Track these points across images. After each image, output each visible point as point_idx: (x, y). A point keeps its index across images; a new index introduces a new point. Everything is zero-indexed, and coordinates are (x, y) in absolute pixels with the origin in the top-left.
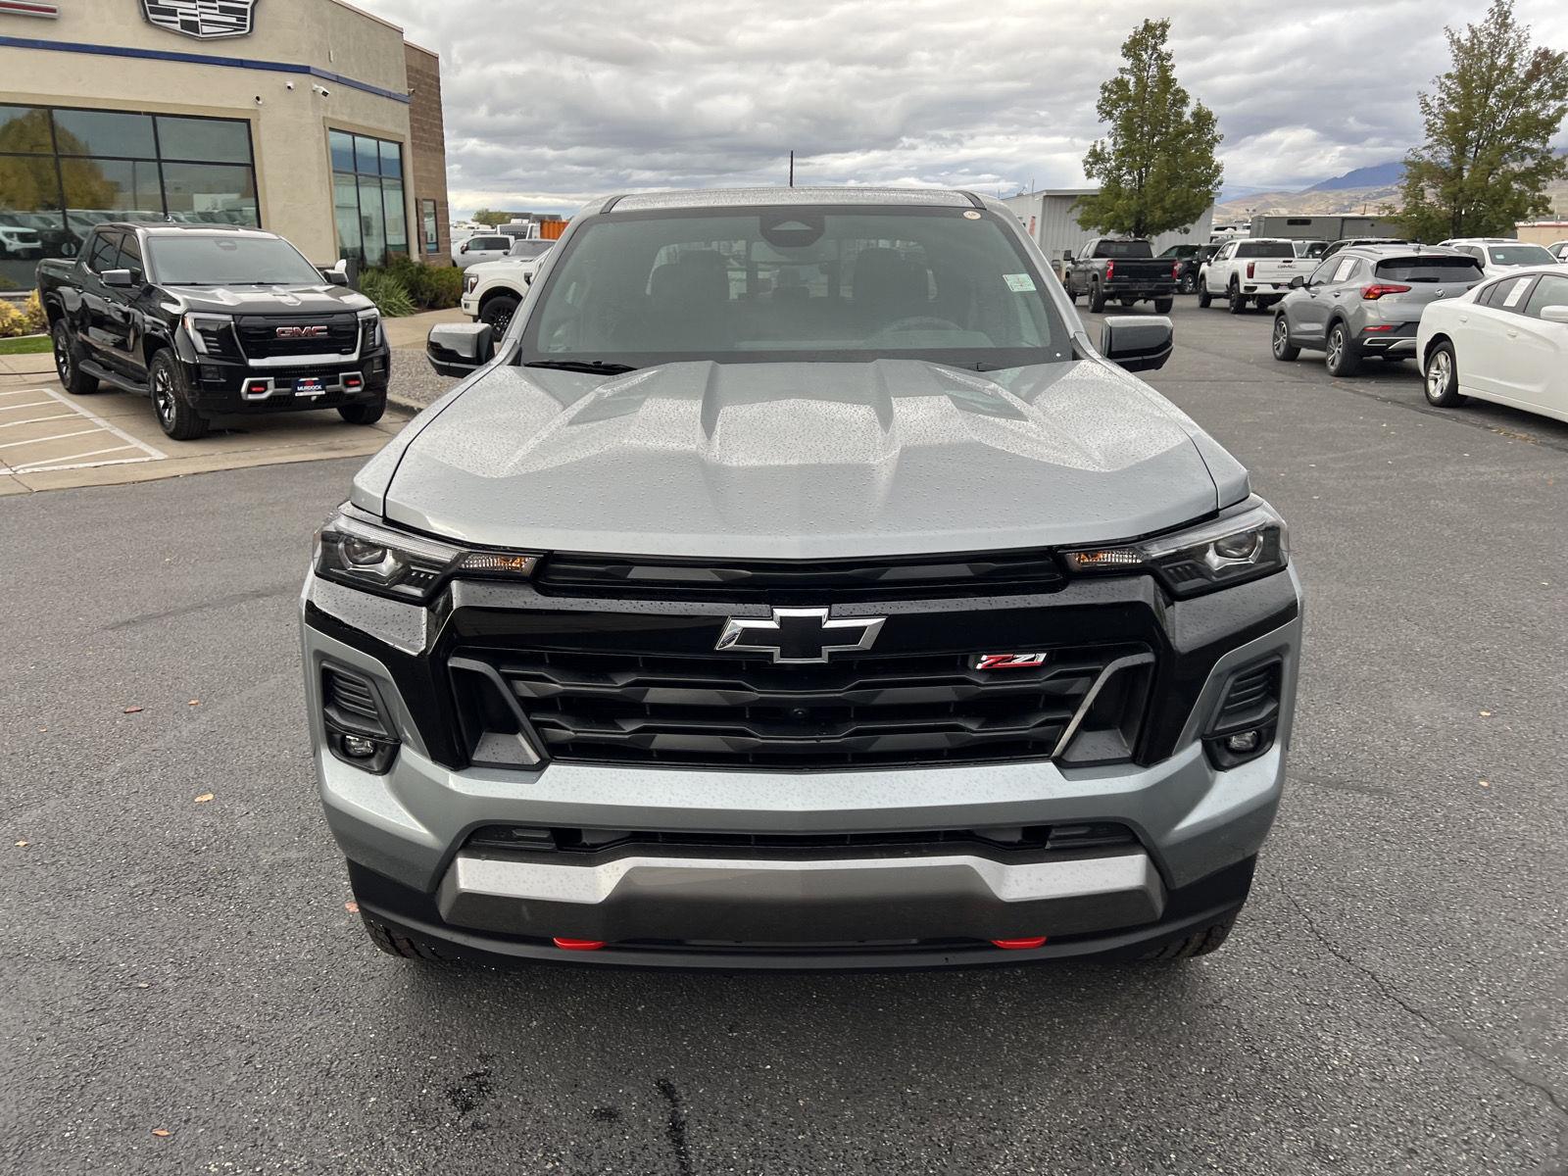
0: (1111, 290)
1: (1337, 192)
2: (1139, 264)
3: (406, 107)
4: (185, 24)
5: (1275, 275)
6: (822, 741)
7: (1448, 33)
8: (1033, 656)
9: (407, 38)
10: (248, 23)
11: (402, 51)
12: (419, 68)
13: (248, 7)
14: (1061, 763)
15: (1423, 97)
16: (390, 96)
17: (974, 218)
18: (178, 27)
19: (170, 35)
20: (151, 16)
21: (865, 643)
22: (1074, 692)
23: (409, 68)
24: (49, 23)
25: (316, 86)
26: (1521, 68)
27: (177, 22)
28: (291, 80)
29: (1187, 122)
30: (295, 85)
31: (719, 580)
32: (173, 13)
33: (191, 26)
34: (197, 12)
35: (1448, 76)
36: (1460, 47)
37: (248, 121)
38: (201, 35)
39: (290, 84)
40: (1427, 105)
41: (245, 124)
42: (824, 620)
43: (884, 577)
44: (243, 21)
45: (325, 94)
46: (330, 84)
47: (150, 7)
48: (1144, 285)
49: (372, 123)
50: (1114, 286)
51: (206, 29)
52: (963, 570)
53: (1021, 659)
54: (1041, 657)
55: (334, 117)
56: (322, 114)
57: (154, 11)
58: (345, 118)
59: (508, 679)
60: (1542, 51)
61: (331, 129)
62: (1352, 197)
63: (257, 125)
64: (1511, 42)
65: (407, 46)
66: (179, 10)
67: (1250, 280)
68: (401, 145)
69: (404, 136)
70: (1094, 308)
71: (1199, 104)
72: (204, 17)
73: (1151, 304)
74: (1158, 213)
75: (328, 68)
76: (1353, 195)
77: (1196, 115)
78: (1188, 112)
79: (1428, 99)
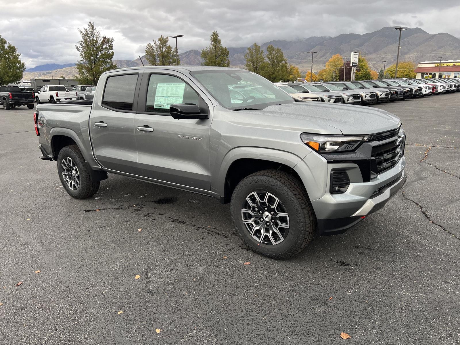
0: (13, 102)
1: (34, 72)
2: (20, 94)
5: (65, 95)
7: (79, 30)
15: (77, 47)
26: (100, 41)
29: (6, 49)
35: (82, 41)
36: (83, 34)
40: (78, 49)
48: (24, 100)
50: (14, 101)
60: (104, 37)
62: (39, 74)
64: (96, 34)
67: (58, 97)
70: (6, 108)
71: (9, 44)
73: (26, 106)
74: (7, 78)
76: (39, 73)
77: (9, 47)
78: (6, 46)
79: (78, 48)
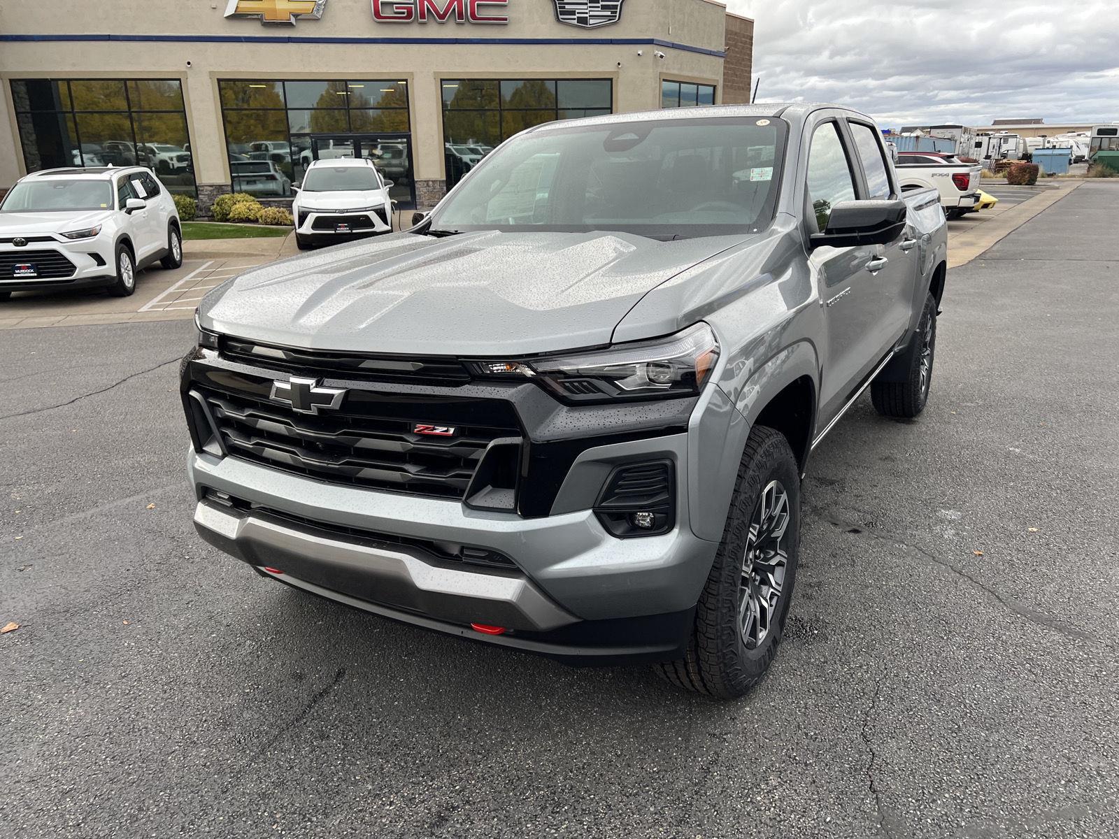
3: (722, 60)
4: (581, 20)
6: (329, 465)
8: (446, 429)
9: (728, 10)
10: (618, 15)
11: (724, 20)
12: (738, 31)
13: (619, 3)
14: (468, 506)
16: (710, 53)
17: (764, 124)
18: (575, 22)
19: (571, 28)
20: (560, 17)
21: (335, 405)
22: (474, 458)
23: (728, 32)
24: (503, 27)
25: (657, 52)
27: (575, 19)
28: (640, 49)
30: (643, 53)
31: (284, 357)
32: (573, 13)
33: (583, 20)
34: (587, 11)
37: (611, 80)
38: (589, 26)
39: (639, 53)
41: (610, 82)
42: (311, 387)
43: (362, 366)
44: (614, 13)
45: (662, 57)
46: (668, 49)
47: (561, 12)
49: (695, 74)
51: (592, 21)
52: (408, 366)
53: (440, 430)
54: (452, 431)
55: (667, 71)
56: (660, 70)
57: (562, 13)
58: (676, 72)
59: (213, 407)
61: (664, 80)
63: (617, 83)
65: (729, 16)
66: (577, 11)
68: (715, 87)
69: (718, 80)
72: (591, 13)
75: (668, 39)
